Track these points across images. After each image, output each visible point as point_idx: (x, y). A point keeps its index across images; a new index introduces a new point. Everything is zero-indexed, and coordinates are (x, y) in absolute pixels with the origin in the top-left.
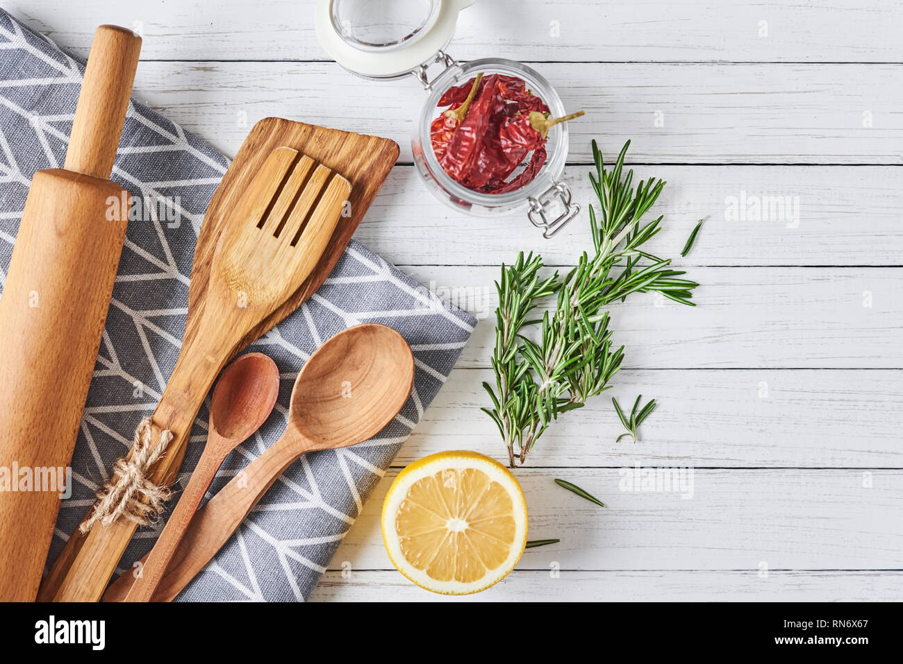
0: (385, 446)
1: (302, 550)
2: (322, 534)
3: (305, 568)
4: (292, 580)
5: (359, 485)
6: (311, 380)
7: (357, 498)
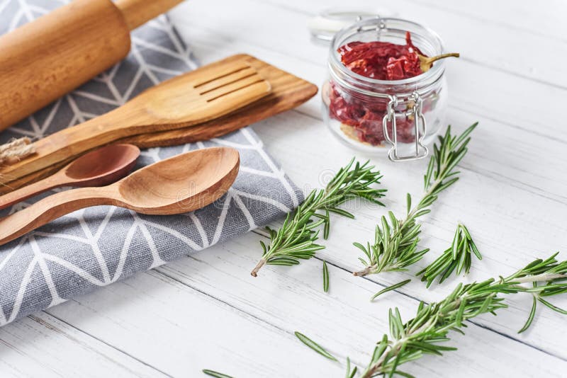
0: (172, 236)
1: (52, 265)
2: (76, 263)
3: (43, 278)
4: (26, 280)
5: (132, 249)
6: (155, 173)
7: (123, 256)
